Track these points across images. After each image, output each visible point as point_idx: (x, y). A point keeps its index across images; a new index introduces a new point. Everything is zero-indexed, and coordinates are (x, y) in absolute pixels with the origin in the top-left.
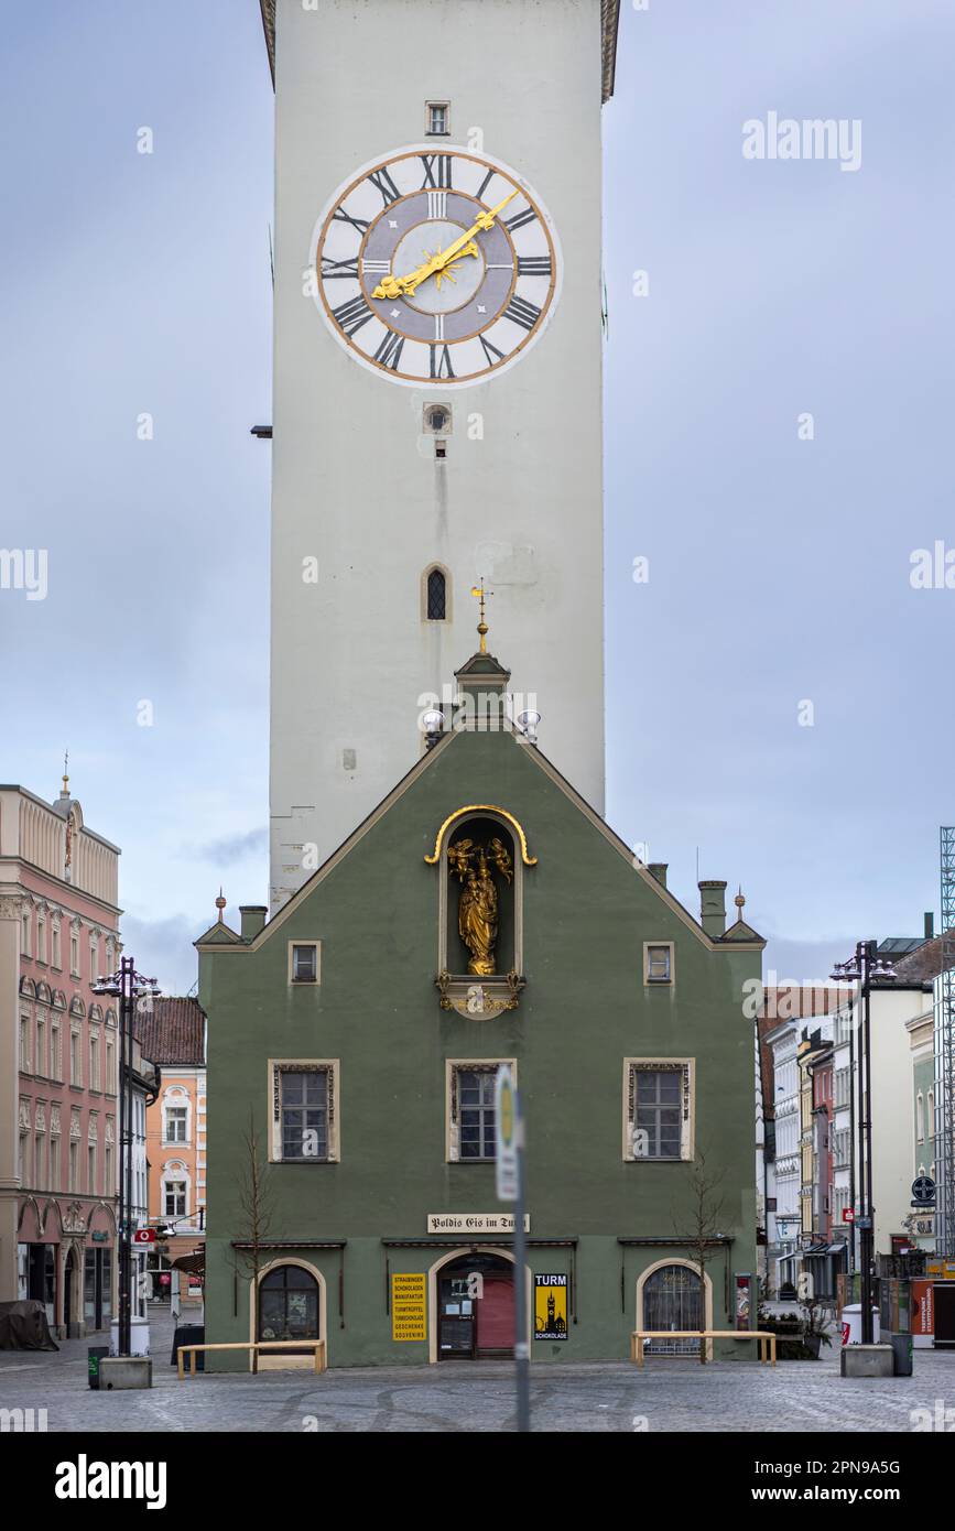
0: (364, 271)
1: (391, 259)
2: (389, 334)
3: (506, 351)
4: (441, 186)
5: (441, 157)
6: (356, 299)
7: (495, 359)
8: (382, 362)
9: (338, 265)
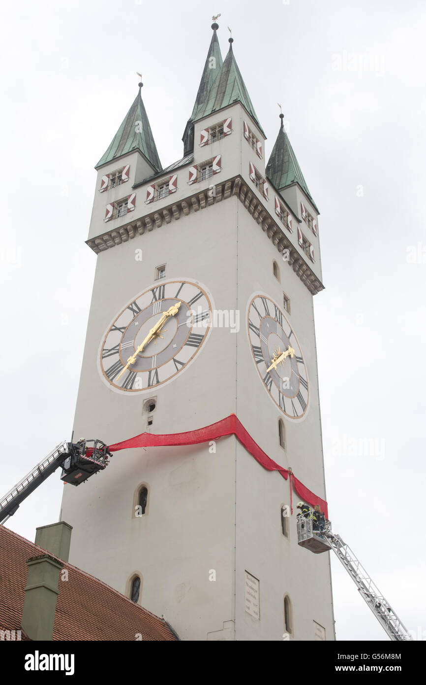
0: (121, 349)
1: (134, 339)
2: (130, 373)
3: (184, 361)
4: (159, 299)
5: (160, 287)
6: (117, 362)
7: (180, 366)
8: (125, 387)
9: (110, 350)
